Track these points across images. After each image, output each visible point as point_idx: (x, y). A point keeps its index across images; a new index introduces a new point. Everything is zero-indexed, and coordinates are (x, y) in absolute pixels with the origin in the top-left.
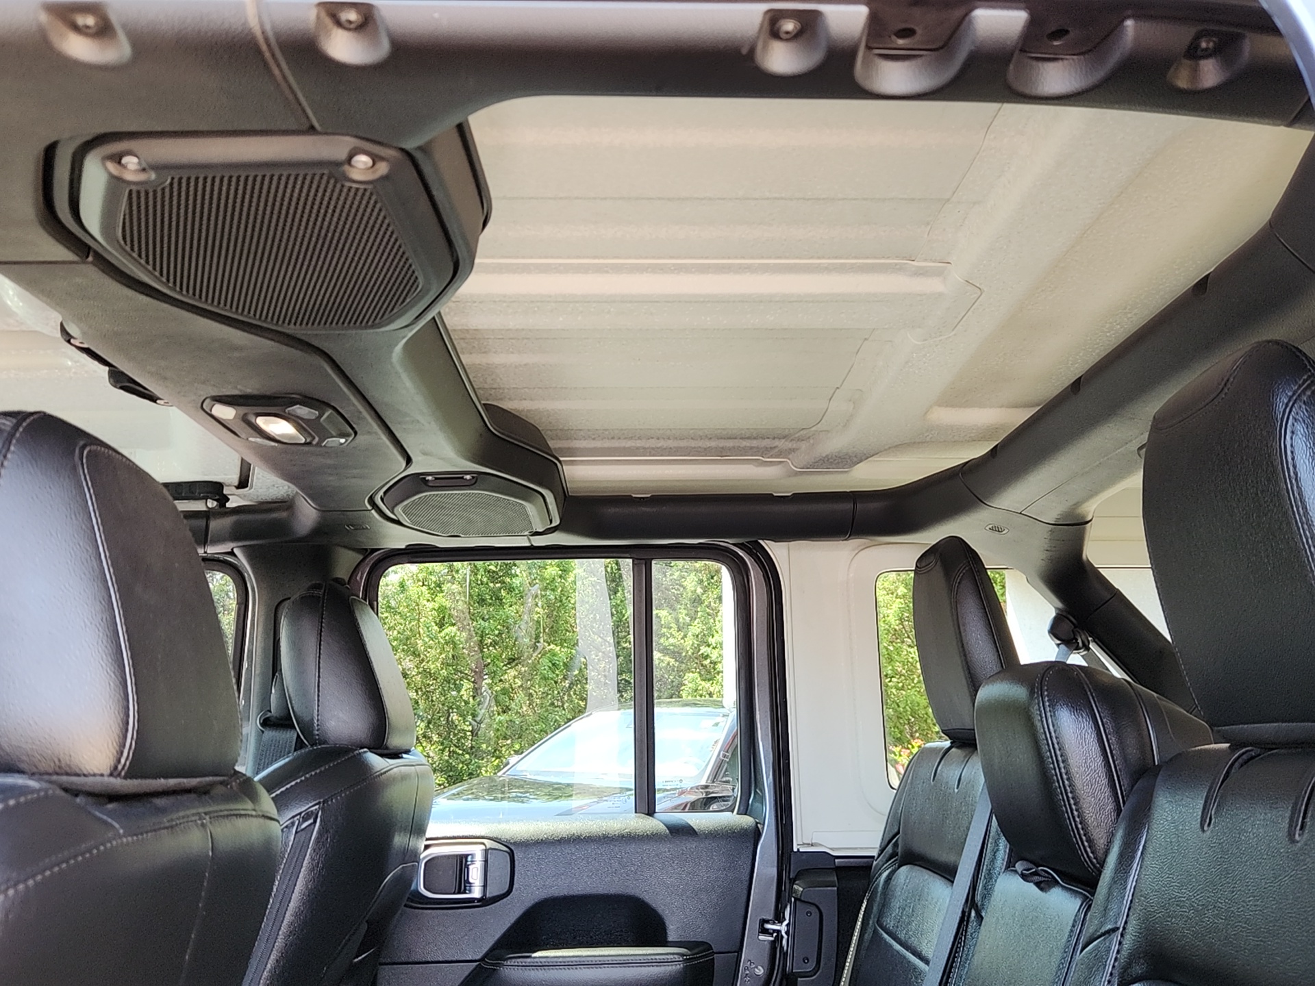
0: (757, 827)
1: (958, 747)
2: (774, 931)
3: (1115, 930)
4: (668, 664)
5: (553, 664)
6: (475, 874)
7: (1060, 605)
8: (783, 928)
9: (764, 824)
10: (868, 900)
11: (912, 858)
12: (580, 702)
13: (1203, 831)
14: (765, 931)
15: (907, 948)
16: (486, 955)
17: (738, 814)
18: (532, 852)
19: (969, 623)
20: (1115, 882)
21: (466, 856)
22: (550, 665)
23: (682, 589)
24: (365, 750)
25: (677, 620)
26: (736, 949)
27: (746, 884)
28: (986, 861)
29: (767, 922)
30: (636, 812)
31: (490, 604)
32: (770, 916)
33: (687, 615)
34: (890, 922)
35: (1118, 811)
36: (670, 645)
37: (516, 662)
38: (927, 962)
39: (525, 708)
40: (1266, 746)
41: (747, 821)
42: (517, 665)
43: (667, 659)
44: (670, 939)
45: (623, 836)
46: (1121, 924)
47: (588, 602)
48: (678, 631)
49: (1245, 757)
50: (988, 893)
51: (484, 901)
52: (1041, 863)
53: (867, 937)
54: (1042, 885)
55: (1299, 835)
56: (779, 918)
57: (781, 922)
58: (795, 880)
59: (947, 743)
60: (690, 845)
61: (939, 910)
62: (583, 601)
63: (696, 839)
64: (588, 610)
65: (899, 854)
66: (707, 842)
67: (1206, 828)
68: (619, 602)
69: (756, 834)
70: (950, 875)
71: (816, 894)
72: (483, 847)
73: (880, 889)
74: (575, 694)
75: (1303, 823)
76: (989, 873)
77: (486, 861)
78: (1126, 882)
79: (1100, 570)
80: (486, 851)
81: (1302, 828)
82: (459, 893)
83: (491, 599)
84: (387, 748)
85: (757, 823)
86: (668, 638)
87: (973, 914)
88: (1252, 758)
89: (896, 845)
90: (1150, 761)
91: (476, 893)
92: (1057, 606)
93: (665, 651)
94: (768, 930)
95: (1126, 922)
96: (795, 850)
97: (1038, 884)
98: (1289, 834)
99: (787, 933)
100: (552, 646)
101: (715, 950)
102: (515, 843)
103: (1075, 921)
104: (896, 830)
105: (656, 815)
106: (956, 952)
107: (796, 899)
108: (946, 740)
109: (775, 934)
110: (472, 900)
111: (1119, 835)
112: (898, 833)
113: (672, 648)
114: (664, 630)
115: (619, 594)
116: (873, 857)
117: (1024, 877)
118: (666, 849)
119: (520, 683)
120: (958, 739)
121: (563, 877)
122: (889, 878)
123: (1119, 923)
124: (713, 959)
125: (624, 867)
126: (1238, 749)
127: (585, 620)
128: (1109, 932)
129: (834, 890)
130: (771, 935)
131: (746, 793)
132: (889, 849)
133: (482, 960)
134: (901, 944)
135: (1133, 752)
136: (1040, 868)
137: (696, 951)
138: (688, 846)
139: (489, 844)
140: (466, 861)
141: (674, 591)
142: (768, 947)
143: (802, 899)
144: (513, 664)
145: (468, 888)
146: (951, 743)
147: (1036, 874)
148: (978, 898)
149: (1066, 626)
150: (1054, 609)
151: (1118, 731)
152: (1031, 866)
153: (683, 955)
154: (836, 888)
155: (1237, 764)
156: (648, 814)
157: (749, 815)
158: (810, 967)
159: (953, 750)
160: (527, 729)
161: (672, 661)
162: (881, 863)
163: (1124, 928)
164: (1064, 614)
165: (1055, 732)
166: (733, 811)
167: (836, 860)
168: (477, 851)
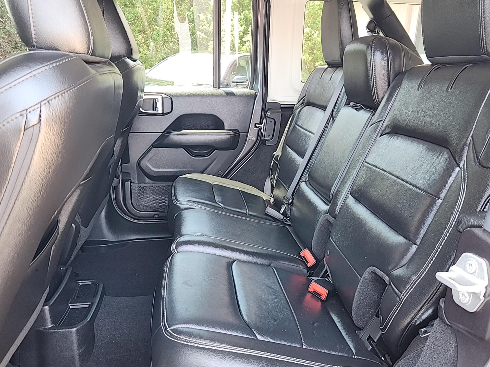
0: (256, 94)
1: (330, 67)
2: (259, 127)
3: (381, 121)
4: (203, 36)
5: (158, 35)
6: (159, 105)
7: (372, 16)
8: (262, 126)
9: (258, 93)
10: (292, 117)
11: (309, 104)
12: (168, 50)
13: (418, 90)
14: (256, 127)
15: (306, 130)
16: (164, 131)
17: (249, 89)
18: (179, 99)
19: (344, 21)
20: (384, 107)
21: (156, 99)
22: (157, 35)
23: (208, 5)
24: (126, 58)
25: (207, 18)
26: (247, 132)
27: (251, 112)
28: (338, 103)
29: (257, 124)
30: (214, 87)
31: (129, 7)
32: (259, 122)
33: (211, 17)
34: (300, 123)
35: (389, 86)
36: (204, 29)
37: (141, 32)
38: (314, 134)
39: (146, 52)
40: (444, 64)
41: (253, 92)
42: (142, 34)
43: (203, 35)
44: (225, 128)
45: (210, 95)
46: (384, 119)
47: (170, 8)
48: (207, 23)
49: (436, 68)
50: (337, 113)
51: (163, 114)
52: (358, 103)
53: (291, 128)
54: (358, 109)
55: (450, 90)
56: (261, 123)
57: (261, 124)
58: (267, 111)
59: (326, 66)
60: (233, 98)
61: (319, 119)
62: (168, 8)
63: (235, 97)
64: (170, 12)
65: (305, 103)
66: (239, 98)
67: (419, 89)
68: (182, 9)
69: (256, 96)
70: (324, 109)
71: (274, 116)
72: (161, 96)
73: (297, 114)
74: (165, 47)
75: (452, 86)
76: (339, 107)
77: (163, 101)
78: (388, 107)
79: (389, 4)
80: (163, 98)
81: (451, 88)
82: (154, 111)
83: (129, 4)
84: (132, 58)
85: (256, 92)
86: (203, 26)
87: (332, 119)
88: (439, 68)
89: (304, 100)
90: (402, 70)
91: (160, 111)
92: (371, 17)
93: (201, 31)
94: (257, 126)
95: (386, 118)
96: (268, 102)
97: (356, 109)
98: (447, 89)
99: (264, 127)
100: (156, 27)
101: (240, 132)
102: (172, 96)
103: (368, 119)
104: (304, 95)
105: (220, 88)
106: (324, 130)
107: (267, 117)
108: (326, 65)
109: (259, 128)
110: (159, 114)
111: (388, 92)
112: (305, 96)
113: (204, 30)
114: (201, 22)
115: (182, 6)
116: (295, 105)
117: (352, 107)
118: (224, 99)
119: (143, 41)
120: (331, 64)
121: (190, 108)
122: (300, 110)
123: (383, 118)
124: (239, 135)
125: (210, 105)
126: (435, 65)
127: (168, 16)
128: (380, 121)
129: (280, 115)
130: (258, 128)
131: (252, 82)
132: (301, 101)
133: (163, 132)
134: (304, 129)
135: (397, 66)
136: (358, 104)
137: (234, 132)
138: (232, 99)
139: (164, 95)
140: (156, 101)
141: (205, 6)
142: (257, 131)
143: (270, 117)
144: (140, 33)
145: (157, 109)
146: (328, 66)
147: (356, 106)
148: (334, 114)
149: (373, 25)
150: (369, 18)
151: (394, 60)
152: (355, 104)
153: (230, 133)
154: (281, 114)
155: (433, 70)
156: (218, 88)
157: (253, 90)
158: (270, 137)
159: (329, 68)
160: (148, 60)
161: (205, 36)
162: (298, 106)
163: (385, 120)
164: (373, 20)
165: (374, 60)
166: (247, 88)
167: (281, 105)
168: (159, 98)
